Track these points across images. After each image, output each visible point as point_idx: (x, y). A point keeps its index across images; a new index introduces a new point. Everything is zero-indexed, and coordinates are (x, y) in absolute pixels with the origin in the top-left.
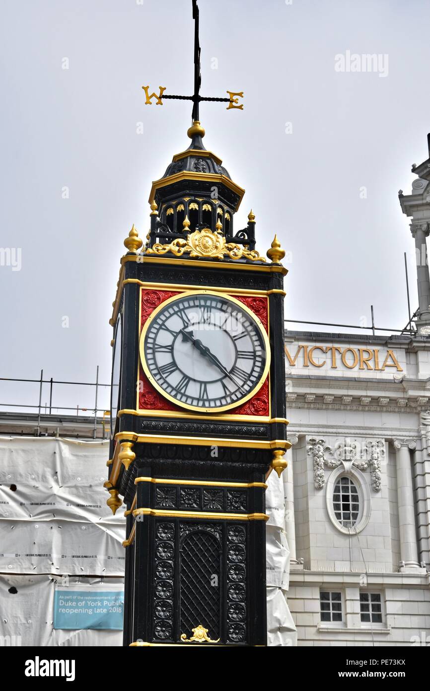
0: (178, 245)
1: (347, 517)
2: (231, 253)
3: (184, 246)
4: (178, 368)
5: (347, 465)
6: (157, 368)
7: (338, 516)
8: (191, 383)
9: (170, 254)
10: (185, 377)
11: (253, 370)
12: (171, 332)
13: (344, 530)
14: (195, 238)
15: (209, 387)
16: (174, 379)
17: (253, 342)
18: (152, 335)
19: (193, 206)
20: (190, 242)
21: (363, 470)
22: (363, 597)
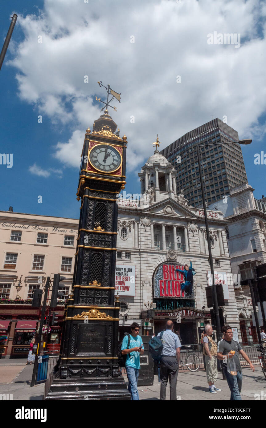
0: (100, 132)
1: (124, 236)
2: (113, 137)
3: (101, 133)
4: (98, 162)
5: (125, 226)
6: (93, 161)
7: (122, 236)
8: (101, 166)
9: (98, 134)
10: (100, 164)
11: (117, 164)
12: (97, 153)
13: (123, 239)
14: (104, 131)
15: (106, 167)
16: (97, 164)
17: (118, 158)
18: (92, 153)
19: (104, 126)
20: (103, 132)
21: (128, 227)
22: (126, 253)
